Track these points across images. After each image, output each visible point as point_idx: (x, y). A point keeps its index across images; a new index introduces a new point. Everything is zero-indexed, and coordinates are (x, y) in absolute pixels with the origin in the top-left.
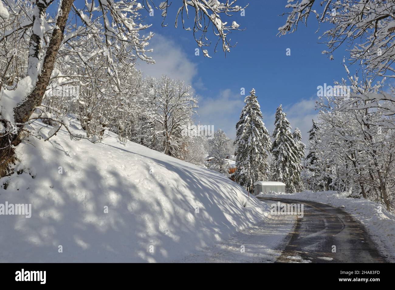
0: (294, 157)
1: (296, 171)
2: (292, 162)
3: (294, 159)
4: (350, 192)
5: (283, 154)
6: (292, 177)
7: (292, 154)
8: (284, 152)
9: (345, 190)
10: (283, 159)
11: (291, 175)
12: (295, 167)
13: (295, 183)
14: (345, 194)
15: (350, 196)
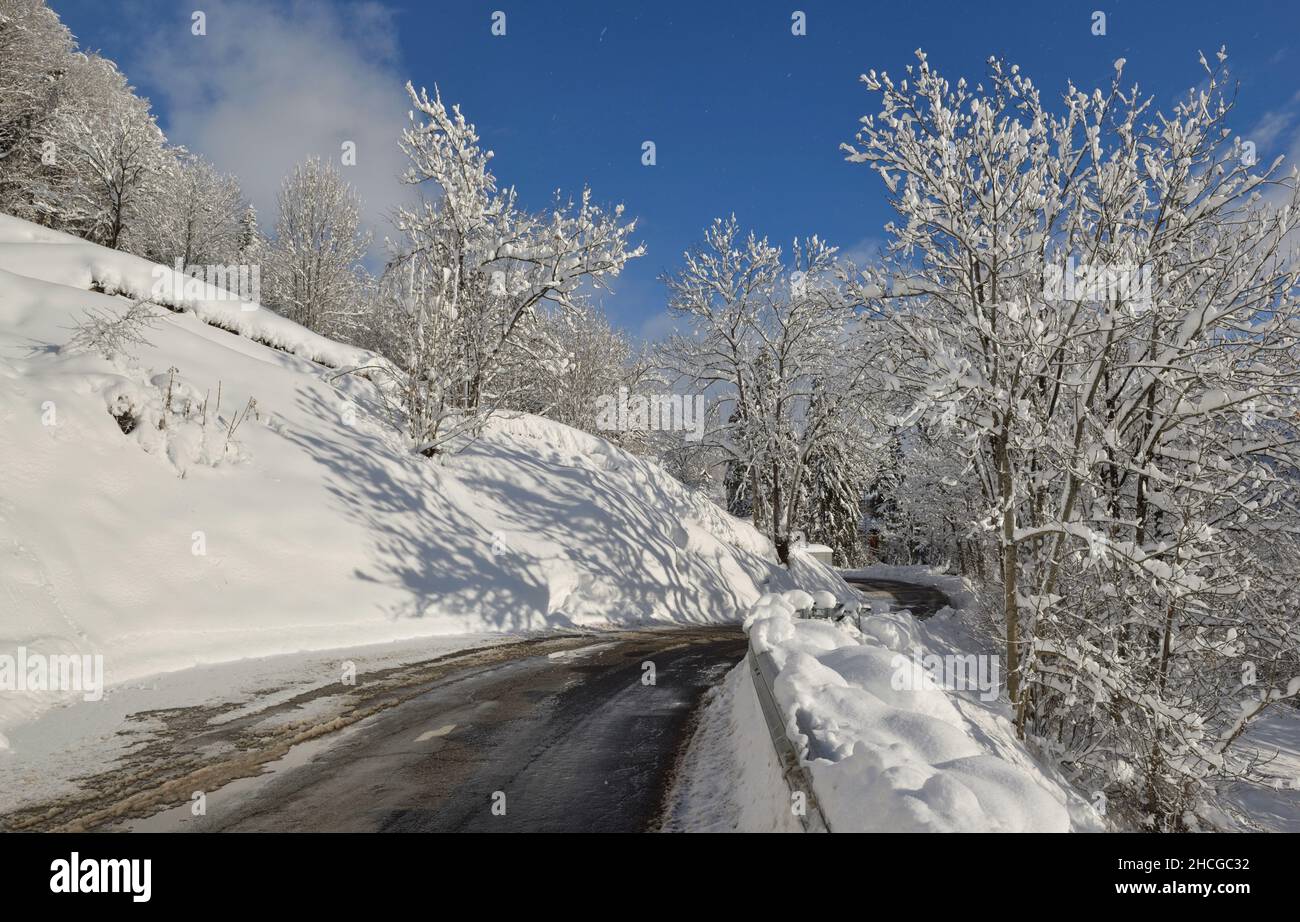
0: (846, 490)
1: (850, 520)
2: (842, 502)
3: (846, 494)
4: (948, 567)
5: (824, 482)
6: (841, 533)
7: (842, 483)
8: (826, 479)
9: (940, 564)
10: (823, 495)
11: (840, 528)
12: (847, 511)
13: (844, 545)
14: (940, 569)
15: (946, 573)
